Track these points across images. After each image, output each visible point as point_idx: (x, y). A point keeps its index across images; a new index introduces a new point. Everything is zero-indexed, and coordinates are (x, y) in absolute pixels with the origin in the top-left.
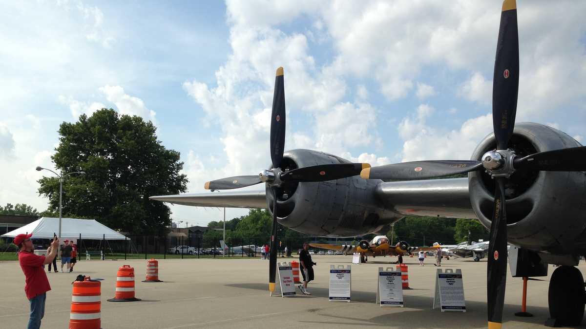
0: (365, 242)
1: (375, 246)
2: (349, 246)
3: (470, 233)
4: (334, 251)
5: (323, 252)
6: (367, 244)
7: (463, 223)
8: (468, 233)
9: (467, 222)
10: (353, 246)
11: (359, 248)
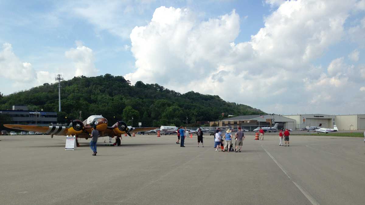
0: (79, 123)
1: (90, 127)
2: (57, 127)
3: (133, 118)
4: (27, 132)
5: (24, 133)
6: (82, 125)
7: (127, 112)
8: (132, 118)
9: (130, 112)
10: (63, 127)
11: (71, 129)
